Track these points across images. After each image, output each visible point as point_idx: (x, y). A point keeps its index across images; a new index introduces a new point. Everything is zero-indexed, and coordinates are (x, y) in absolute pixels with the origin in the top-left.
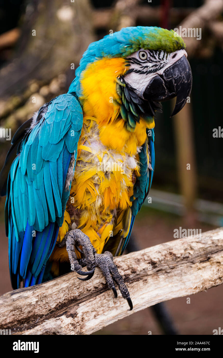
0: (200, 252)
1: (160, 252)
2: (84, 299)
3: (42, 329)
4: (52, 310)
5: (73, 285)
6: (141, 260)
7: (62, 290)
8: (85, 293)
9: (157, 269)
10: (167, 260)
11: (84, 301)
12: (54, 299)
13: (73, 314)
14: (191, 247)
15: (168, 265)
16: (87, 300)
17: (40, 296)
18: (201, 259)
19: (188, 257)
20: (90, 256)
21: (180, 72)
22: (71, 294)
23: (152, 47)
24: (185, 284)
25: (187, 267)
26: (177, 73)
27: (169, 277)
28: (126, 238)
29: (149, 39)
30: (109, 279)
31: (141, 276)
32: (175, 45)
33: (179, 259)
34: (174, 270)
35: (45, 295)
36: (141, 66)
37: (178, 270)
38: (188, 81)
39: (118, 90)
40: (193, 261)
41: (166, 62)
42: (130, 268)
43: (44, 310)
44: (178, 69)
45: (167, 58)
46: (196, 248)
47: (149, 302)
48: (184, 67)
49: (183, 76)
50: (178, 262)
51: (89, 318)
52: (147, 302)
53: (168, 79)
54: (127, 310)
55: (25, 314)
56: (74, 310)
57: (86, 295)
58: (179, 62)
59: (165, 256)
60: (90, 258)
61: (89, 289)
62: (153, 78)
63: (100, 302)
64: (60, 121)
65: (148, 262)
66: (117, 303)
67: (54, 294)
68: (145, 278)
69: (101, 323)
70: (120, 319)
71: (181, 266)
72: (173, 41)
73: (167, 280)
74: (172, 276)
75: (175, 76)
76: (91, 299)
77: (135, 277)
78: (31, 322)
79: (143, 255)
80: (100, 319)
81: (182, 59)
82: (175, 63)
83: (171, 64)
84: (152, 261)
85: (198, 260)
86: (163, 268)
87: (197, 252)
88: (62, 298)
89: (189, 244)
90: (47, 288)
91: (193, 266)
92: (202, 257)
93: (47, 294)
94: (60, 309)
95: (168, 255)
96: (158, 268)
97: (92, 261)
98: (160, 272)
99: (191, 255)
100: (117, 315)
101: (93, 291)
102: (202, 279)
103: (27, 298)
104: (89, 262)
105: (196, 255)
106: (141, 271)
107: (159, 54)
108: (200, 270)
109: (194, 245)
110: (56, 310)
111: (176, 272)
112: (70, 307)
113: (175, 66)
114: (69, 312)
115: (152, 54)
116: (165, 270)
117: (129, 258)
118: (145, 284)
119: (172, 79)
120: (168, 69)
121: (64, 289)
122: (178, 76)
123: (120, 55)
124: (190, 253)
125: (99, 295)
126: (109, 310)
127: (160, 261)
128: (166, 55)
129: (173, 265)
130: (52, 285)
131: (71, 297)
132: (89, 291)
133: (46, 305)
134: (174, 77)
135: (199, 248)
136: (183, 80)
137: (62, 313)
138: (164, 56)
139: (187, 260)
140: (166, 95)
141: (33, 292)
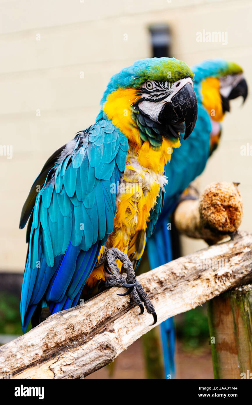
0: (192, 271)
1: (165, 272)
2: (116, 318)
3: (96, 343)
4: (93, 328)
5: (109, 304)
6: (151, 280)
7: (101, 309)
8: (116, 311)
9: (164, 288)
10: (171, 279)
11: (116, 319)
12: (96, 317)
13: (111, 330)
14: (185, 267)
15: (171, 284)
16: (118, 318)
17: (86, 315)
18: (195, 277)
19: (184, 276)
20: (131, 270)
21: (185, 98)
22: (107, 312)
23: (156, 78)
24: (184, 301)
25: (185, 285)
26: (182, 99)
27: (173, 294)
28: (139, 260)
29: (153, 72)
30: (136, 297)
31: (154, 294)
32: (177, 75)
33: (178, 278)
34: (176, 288)
35: (89, 313)
36: (150, 95)
37: (179, 288)
38: (192, 106)
39: (132, 117)
40: (189, 279)
41: (171, 91)
42: (145, 287)
43: (88, 328)
44: (183, 96)
45: (172, 88)
46: (189, 268)
47: (162, 318)
48: (187, 94)
49: (188, 102)
50: (178, 280)
51: (123, 333)
52: (161, 318)
53: (176, 105)
54: (148, 325)
55: (76, 331)
56: (111, 327)
57: (117, 314)
58: (183, 90)
59: (169, 275)
60: (132, 272)
61: (119, 308)
62: (165, 104)
63: (129, 319)
64: (111, 142)
65: (157, 281)
66: (140, 320)
67: (96, 312)
68: (156, 296)
69: (132, 337)
70: (144, 334)
71: (181, 285)
72: (175, 72)
73: (172, 297)
74: (175, 294)
75: (181, 102)
76: (122, 317)
77: (149, 296)
78: (79, 340)
79: (153, 275)
80: (131, 334)
81: (186, 87)
82: (179, 91)
83: (175, 92)
84: (160, 280)
85: (191, 278)
86: (168, 286)
87: (190, 271)
88: (101, 316)
89: (183, 264)
90: (89, 307)
91: (189, 283)
92: (194, 276)
93: (91, 313)
94: (99, 327)
95: (171, 275)
96: (165, 286)
97: (133, 275)
98: (166, 290)
99: (186, 274)
100: (142, 331)
101: (122, 309)
102: (197, 295)
103: (76, 316)
104: (131, 276)
105: (190, 274)
106: (153, 290)
107: (164, 84)
108: (194, 288)
109: (187, 265)
110: (97, 328)
111: (178, 289)
112: (107, 325)
113: (180, 93)
114: (108, 329)
115: (157, 84)
116: (169, 288)
117: (143, 279)
118: (157, 301)
119: (179, 106)
120: (175, 97)
121: (103, 308)
122: (184, 102)
123: (130, 86)
124: (185, 273)
125: (127, 313)
126: (135, 326)
127: (166, 280)
128: (170, 84)
129: (175, 284)
130: (92, 305)
131: (107, 316)
132: (119, 309)
133: (89, 323)
134: (181, 104)
135: (191, 267)
136: (188, 106)
137: (102, 330)
138: (168, 85)
139: (184, 279)
140: (177, 119)
141: (80, 311)
